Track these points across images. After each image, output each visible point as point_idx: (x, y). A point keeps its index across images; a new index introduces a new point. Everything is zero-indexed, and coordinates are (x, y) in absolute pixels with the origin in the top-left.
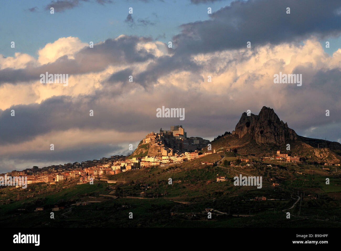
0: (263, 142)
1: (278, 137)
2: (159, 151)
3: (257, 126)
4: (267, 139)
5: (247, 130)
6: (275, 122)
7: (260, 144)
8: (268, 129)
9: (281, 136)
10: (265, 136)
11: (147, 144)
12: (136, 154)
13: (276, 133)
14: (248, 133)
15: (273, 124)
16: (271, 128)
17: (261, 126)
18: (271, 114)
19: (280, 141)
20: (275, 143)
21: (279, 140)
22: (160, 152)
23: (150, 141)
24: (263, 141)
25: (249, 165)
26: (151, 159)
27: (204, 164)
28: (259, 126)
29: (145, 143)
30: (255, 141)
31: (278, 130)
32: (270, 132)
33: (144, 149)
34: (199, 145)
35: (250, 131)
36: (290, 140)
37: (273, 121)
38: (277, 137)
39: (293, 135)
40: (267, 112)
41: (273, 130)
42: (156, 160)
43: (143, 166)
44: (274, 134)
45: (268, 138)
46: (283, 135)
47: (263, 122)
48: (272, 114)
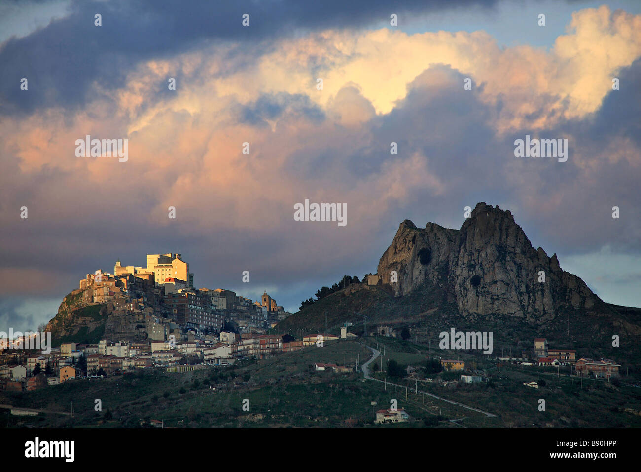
0: (480, 312)
1: (529, 297)
2: (139, 327)
3: (460, 262)
4: (496, 302)
5: (423, 272)
6: (518, 250)
7: (471, 317)
8: (497, 271)
9: (538, 295)
10: (489, 293)
11: (99, 306)
12: (68, 334)
13: (524, 286)
14: (427, 281)
15: (511, 257)
16: (506, 271)
17: (473, 262)
18: (504, 227)
19: (536, 310)
20: (520, 314)
21: (534, 306)
22: (142, 330)
23: (109, 297)
24: (481, 308)
25: (468, 379)
26: (119, 350)
27: (322, 369)
28: (466, 261)
29: (93, 301)
30: (455, 305)
31: (530, 277)
32: (503, 281)
33: (90, 318)
34: (228, 312)
35: (434, 276)
36: (571, 307)
37: (512, 250)
38: (526, 297)
39: (579, 293)
40: (492, 222)
41: (512, 275)
42: (133, 352)
43: (98, 368)
44: (517, 288)
45: (496, 299)
46: (547, 292)
47: (479, 251)
48: (508, 227)
